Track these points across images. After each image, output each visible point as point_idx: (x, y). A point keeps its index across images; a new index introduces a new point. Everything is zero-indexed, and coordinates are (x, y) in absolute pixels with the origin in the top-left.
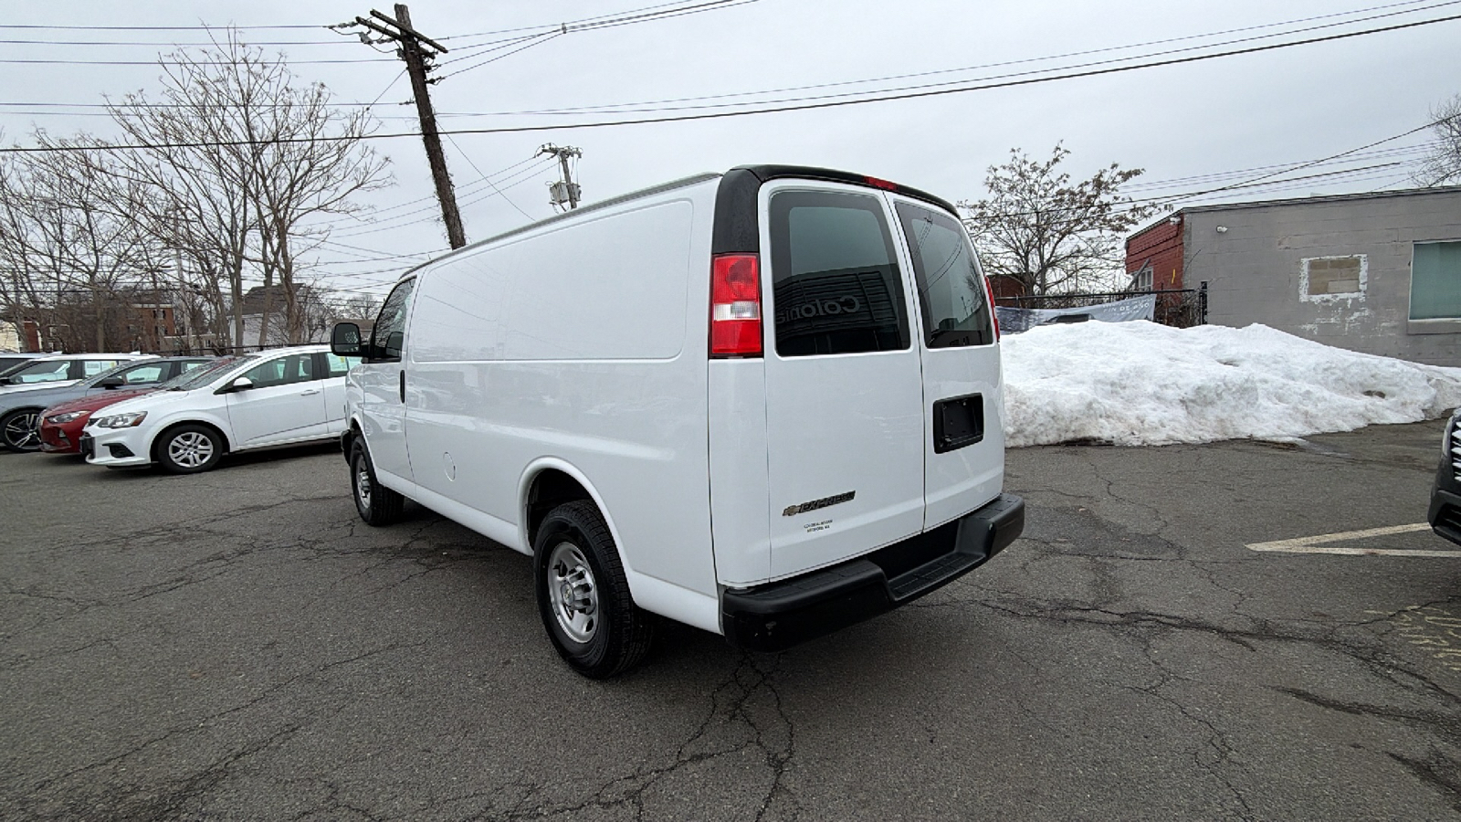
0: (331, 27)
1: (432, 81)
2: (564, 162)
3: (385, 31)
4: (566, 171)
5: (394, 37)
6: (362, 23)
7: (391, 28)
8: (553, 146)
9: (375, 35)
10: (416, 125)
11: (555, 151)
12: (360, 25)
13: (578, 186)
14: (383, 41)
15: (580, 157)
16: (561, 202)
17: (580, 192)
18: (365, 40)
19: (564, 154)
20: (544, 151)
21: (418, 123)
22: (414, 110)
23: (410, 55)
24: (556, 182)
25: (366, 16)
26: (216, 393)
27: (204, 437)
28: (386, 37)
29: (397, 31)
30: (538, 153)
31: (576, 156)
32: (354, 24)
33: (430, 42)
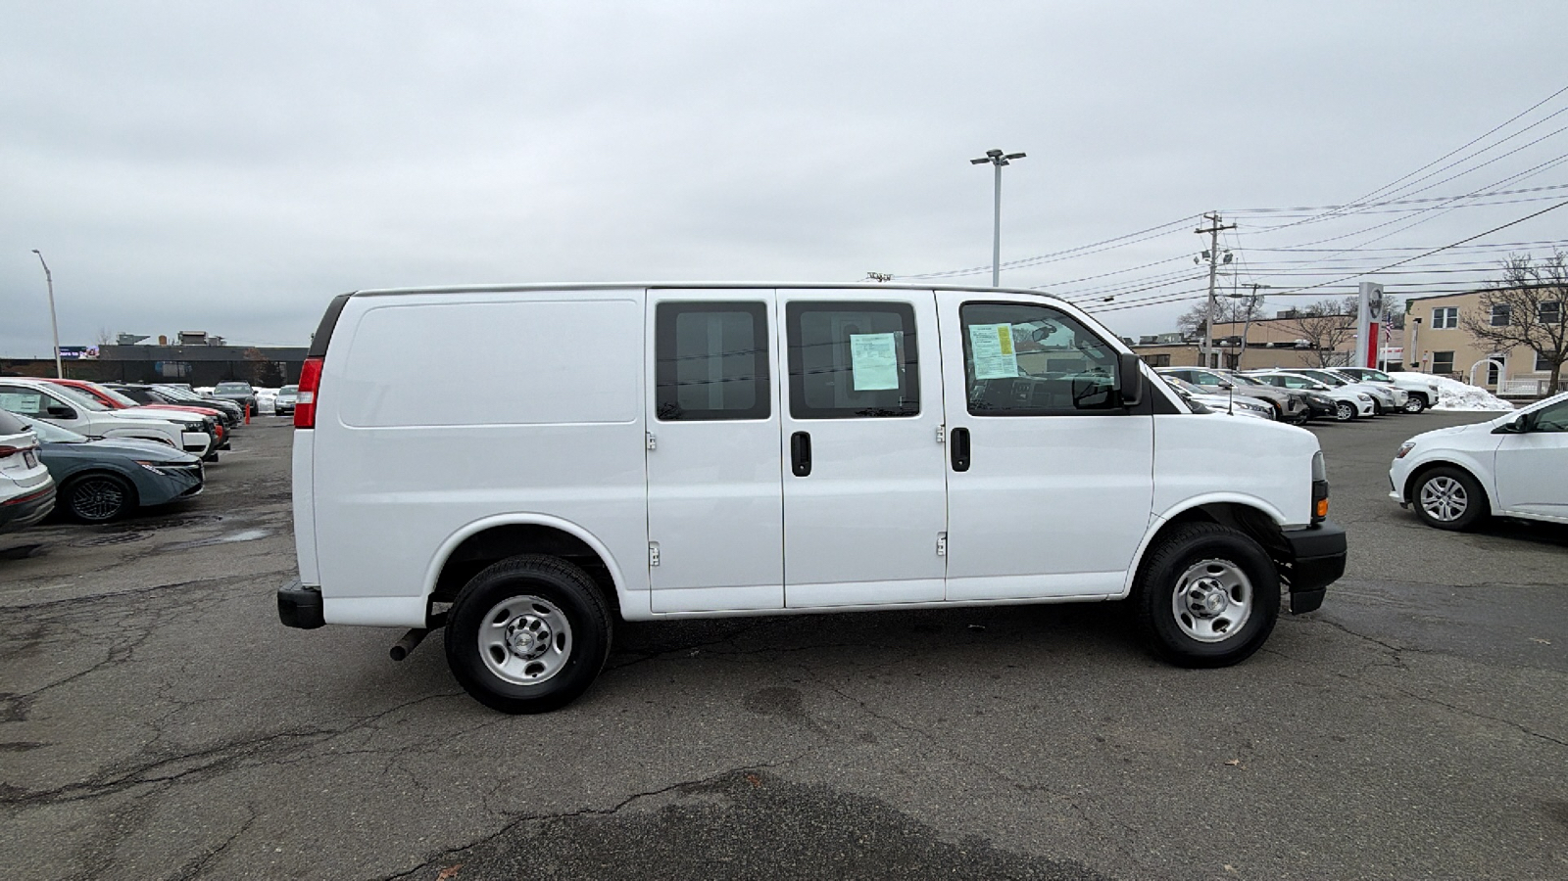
26: (1494, 432)
27: (1460, 486)
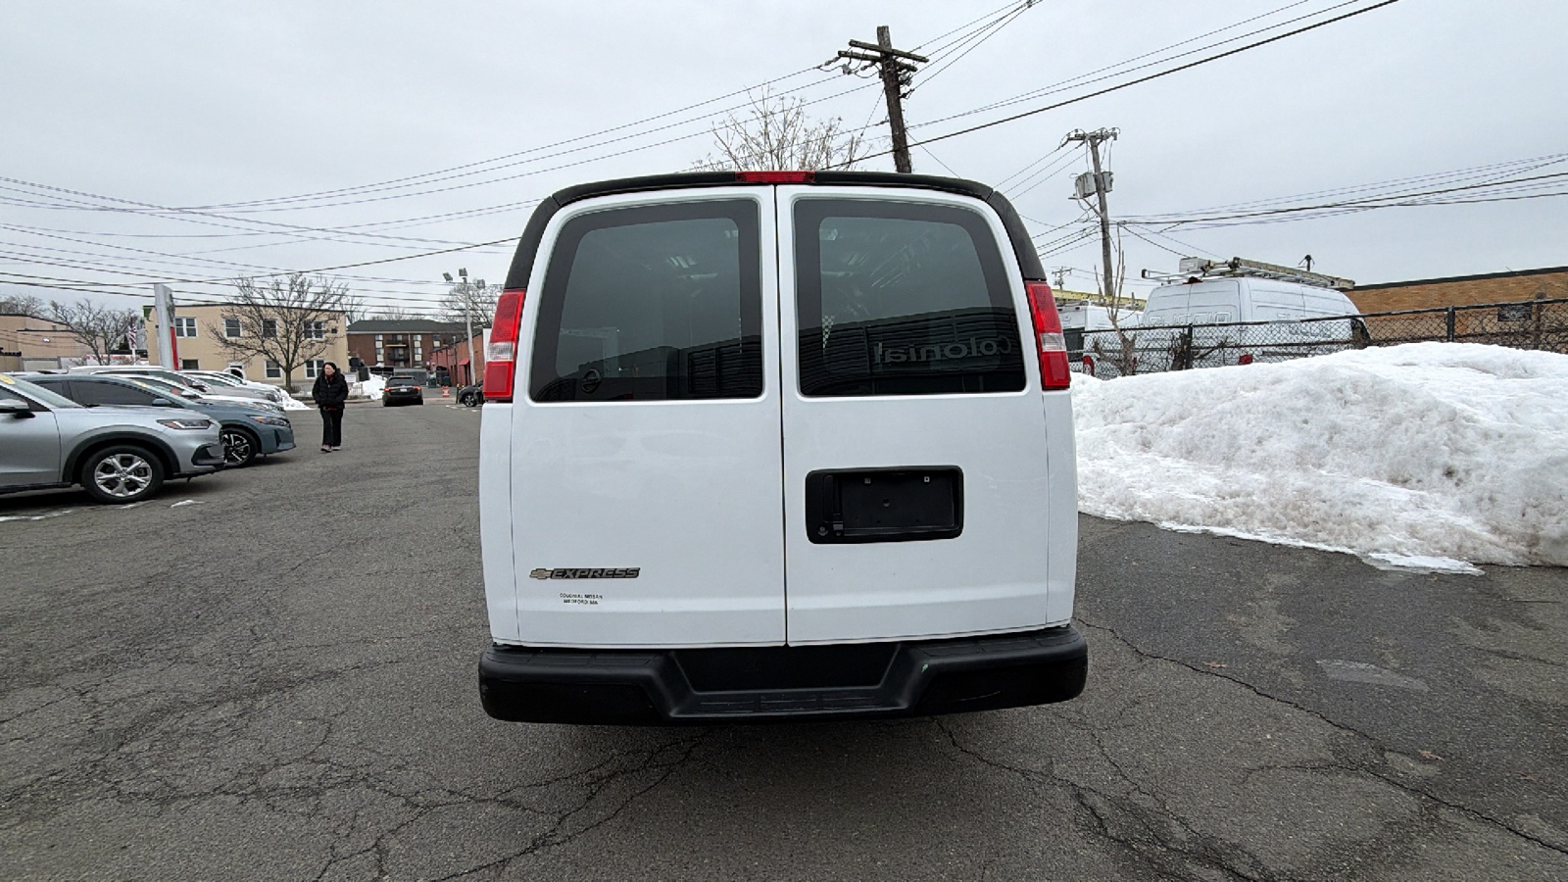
0: (819, 67)
1: (904, 96)
2: (1094, 147)
3: (865, 58)
4: (1096, 160)
5: (874, 60)
6: (844, 56)
7: (869, 52)
8: (1080, 132)
9: (855, 63)
10: (889, 144)
11: (1082, 138)
12: (842, 58)
13: (1111, 174)
14: (866, 67)
15: (1115, 139)
16: (1085, 196)
17: (1112, 180)
18: (847, 71)
19: (1094, 140)
20: (1069, 139)
21: (890, 141)
22: (887, 129)
23: (886, 75)
24: (1080, 174)
25: (846, 48)
28: (868, 63)
29: (878, 54)
30: (1063, 143)
31: (1112, 138)
32: (837, 59)
33: (908, 56)
